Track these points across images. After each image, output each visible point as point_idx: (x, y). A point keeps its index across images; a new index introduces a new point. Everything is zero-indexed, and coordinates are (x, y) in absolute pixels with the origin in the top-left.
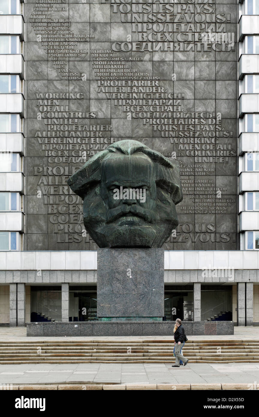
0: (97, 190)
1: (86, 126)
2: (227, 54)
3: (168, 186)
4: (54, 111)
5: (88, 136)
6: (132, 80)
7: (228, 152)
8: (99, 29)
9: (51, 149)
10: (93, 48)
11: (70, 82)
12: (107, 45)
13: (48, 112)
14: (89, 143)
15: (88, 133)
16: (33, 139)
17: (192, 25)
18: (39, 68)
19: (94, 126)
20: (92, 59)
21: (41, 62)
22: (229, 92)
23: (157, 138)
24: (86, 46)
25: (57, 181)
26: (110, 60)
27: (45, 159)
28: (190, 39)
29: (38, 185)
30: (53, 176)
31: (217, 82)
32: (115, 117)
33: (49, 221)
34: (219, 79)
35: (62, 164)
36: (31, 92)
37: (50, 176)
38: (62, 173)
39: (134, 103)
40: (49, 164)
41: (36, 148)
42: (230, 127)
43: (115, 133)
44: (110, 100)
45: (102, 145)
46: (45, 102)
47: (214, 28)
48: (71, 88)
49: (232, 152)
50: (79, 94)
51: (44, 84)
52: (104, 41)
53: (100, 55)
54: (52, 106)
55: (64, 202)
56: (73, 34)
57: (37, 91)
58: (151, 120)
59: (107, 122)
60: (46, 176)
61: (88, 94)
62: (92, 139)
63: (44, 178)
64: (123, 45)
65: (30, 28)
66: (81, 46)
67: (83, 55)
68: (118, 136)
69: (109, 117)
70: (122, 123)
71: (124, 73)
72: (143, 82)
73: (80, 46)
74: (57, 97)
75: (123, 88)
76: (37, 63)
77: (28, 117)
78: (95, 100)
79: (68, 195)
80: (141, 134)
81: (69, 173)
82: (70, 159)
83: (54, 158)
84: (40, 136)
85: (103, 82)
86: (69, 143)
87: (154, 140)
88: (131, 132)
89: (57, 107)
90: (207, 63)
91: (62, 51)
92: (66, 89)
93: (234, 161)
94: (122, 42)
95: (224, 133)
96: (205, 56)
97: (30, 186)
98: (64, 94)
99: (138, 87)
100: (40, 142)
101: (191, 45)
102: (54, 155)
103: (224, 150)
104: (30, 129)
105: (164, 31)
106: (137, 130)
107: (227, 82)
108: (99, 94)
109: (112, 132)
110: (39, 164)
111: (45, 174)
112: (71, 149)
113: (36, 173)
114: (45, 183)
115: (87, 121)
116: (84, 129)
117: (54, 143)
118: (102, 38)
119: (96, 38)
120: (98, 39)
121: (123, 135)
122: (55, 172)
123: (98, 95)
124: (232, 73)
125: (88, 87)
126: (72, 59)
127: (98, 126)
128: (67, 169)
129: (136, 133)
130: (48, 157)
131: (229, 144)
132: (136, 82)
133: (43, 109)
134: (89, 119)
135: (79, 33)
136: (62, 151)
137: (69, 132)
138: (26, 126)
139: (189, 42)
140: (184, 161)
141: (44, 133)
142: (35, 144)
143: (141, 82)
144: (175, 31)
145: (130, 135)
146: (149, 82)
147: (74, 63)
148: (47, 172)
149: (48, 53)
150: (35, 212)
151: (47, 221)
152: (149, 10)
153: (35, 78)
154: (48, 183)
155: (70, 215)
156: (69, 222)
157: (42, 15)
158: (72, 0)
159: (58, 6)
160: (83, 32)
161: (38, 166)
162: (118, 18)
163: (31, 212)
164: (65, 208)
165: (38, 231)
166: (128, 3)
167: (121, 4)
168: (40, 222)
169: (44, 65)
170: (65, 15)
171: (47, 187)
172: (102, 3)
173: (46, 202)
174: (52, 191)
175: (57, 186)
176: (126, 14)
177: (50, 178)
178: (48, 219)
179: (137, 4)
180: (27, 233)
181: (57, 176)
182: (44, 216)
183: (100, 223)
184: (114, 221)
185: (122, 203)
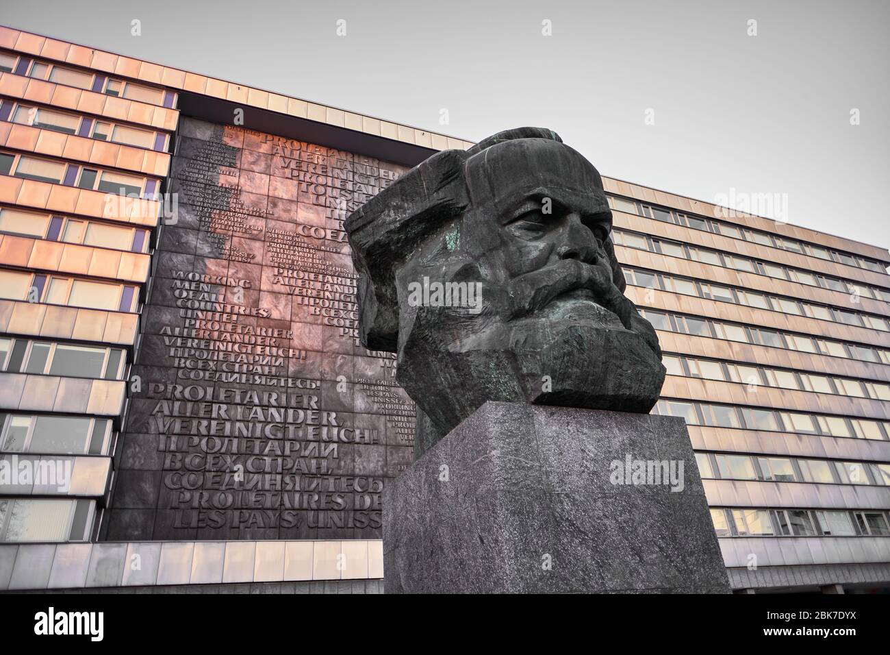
0: (451, 237)
1: (251, 328)
4: (200, 298)
5: (253, 342)
6: (324, 275)
8: (280, 205)
9: (186, 355)
10: (270, 226)
11: (231, 263)
12: (290, 225)
13: (189, 299)
14: (252, 353)
15: (253, 338)
16: (155, 337)
18: (184, 238)
19: (264, 330)
20: (266, 239)
21: (188, 230)
23: (360, 357)
24: (261, 222)
25: (189, 410)
26: (294, 244)
27: (172, 372)
29: (151, 415)
30: (184, 401)
32: (298, 320)
33: (162, 484)
35: (202, 383)
36: (163, 267)
37: (178, 400)
38: (200, 397)
39: (327, 305)
40: (178, 381)
41: (157, 351)
43: (296, 342)
44: (290, 296)
45: (274, 358)
46: (187, 285)
48: (231, 271)
50: (243, 281)
51: (187, 259)
52: (287, 220)
53: (280, 236)
54: (197, 291)
55: (198, 448)
56: (242, 205)
57: (174, 268)
58: (351, 330)
59: (284, 326)
60: (170, 399)
61: (257, 283)
62: (259, 349)
63: (165, 405)
64: (313, 229)
66: (252, 221)
67: (255, 232)
68: (300, 348)
69: (288, 318)
70: (307, 330)
71: (313, 264)
72: (340, 279)
73: (250, 220)
74: (207, 280)
75: (312, 283)
76: (182, 231)
77: (154, 302)
78: (266, 293)
79: (206, 436)
80: (336, 349)
81: (213, 399)
82: (218, 375)
83: (189, 370)
84: (169, 333)
85: (281, 271)
86: (219, 350)
87: (355, 359)
88: (320, 344)
89: (206, 295)
91: (223, 221)
92: (223, 273)
94: (312, 226)
97: (135, 416)
98: (220, 278)
99: (332, 285)
100: (167, 343)
102: (190, 367)
104: (152, 320)
106: (330, 342)
108: (274, 285)
109: (291, 341)
110: (160, 380)
111: (169, 396)
112: (222, 359)
114: (167, 412)
115: (253, 320)
116: (246, 331)
117: (192, 347)
118: (285, 216)
119: (276, 215)
120: (277, 217)
121: (308, 347)
122: (187, 394)
123: (272, 287)
125: (258, 274)
126: (237, 234)
127: (270, 331)
128: (210, 391)
129: (329, 346)
130: (179, 368)
132: (330, 277)
133: (181, 294)
134: (256, 318)
135: (250, 205)
136: (206, 361)
137: (221, 333)
138: (145, 315)
140: (401, 394)
141: (177, 330)
142: (157, 346)
143: (338, 279)
145: (320, 348)
146: (349, 280)
147: (240, 240)
148: (173, 393)
149: (201, 221)
150: (137, 465)
151: (159, 485)
152: (349, 197)
153: (174, 249)
154: (171, 412)
155: (207, 473)
156: (202, 487)
157: (199, 174)
158: (246, 166)
159: (224, 168)
160: (257, 205)
161: (157, 382)
162: (308, 198)
163: (129, 465)
164: (197, 460)
165: (137, 504)
166: (322, 185)
167: (312, 183)
168: (143, 484)
169: (192, 235)
170: (234, 180)
171: (167, 419)
172: (287, 178)
173: (162, 447)
174: (177, 427)
175: (188, 420)
176: (318, 195)
177: (177, 404)
178: (162, 479)
179: (334, 187)
180: (112, 507)
181: (192, 401)
182: (154, 473)
183: (480, 321)
184: (536, 311)
185: (555, 258)
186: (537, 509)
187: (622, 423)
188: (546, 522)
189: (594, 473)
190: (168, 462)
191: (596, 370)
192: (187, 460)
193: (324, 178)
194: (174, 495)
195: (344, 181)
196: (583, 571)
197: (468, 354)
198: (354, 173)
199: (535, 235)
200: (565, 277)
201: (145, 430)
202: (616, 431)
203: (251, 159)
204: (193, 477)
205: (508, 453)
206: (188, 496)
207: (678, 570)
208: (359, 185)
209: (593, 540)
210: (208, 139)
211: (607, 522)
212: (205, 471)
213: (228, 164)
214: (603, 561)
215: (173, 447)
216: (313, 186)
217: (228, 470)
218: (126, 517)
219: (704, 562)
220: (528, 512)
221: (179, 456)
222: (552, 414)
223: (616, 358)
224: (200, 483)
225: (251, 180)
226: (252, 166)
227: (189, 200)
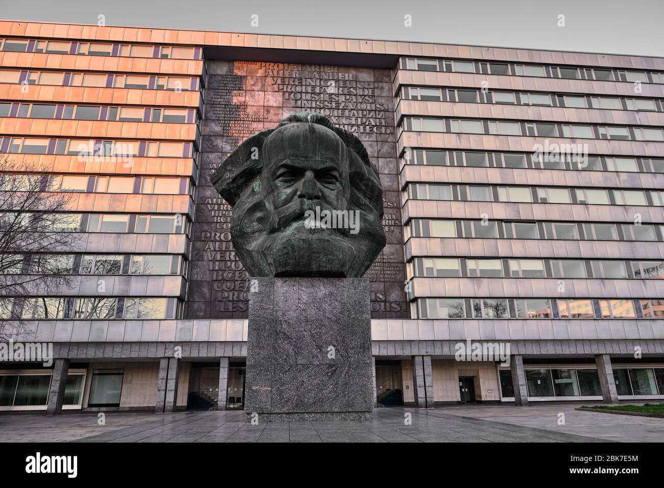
0: (256, 185)
2: (387, 136)
3: (366, 185)
7: (393, 221)
8: (272, 111)
9: (221, 215)
10: (265, 127)
16: (203, 206)
17: (355, 112)
18: (215, 142)
21: (217, 137)
22: (390, 168)
24: (260, 125)
25: (224, 247)
27: (213, 225)
28: (353, 122)
29: (204, 251)
30: (221, 241)
31: (379, 159)
33: (213, 288)
34: (381, 156)
36: (204, 163)
37: (218, 241)
40: (217, 230)
41: (205, 214)
42: (394, 199)
47: (374, 115)
49: (397, 222)
51: (218, 156)
52: (276, 121)
55: (230, 268)
56: (248, 115)
57: (210, 162)
60: (214, 241)
63: (211, 244)
65: (209, 109)
66: (255, 125)
76: (213, 138)
77: (200, 185)
79: (234, 261)
83: (223, 224)
84: (210, 202)
90: (370, 142)
91: (237, 128)
93: (400, 231)
95: (389, 204)
96: (368, 137)
97: (196, 252)
100: (210, 209)
101: (354, 128)
102: (223, 221)
103: (389, 220)
104: (201, 196)
105: (331, 115)
107: (388, 159)
110: (208, 230)
111: (213, 239)
113: (203, 238)
114: (212, 249)
117: (224, 210)
118: (274, 118)
119: (269, 119)
120: (271, 120)
122: (222, 238)
124: (392, 152)
126: (245, 135)
130: (217, 223)
131: (394, 214)
135: (253, 114)
138: (197, 193)
139: (353, 125)
141: (215, 200)
142: (204, 210)
144: (340, 115)
148: (215, 237)
149: (224, 130)
150: (199, 279)
151: (211, 289)
152: (317, 98)
153: (209, 150)
154: (215, 249)
155: (236, 282)
156: (234, 290)
157: (221, 98)
158: (249, 88)
159: (236, 92)
160: (257, 113)
161: (206, 231)
162: (290, 103)
163: (195, 278)
164: (230, 275)
165: (201, 299)
166: (299, 93)
167: (292, 92)
168: (203, 289)
169: (219, 140)
170: (242, 99)
171: (213, 253)
172: (275, 91)
173: (211, 268)
174: (218, 257)
175: (224, 252)
176: (296, 100)
177: (217, 244)
178: (212, 286)
179: (307, 93)
180: (188, 301)
181: (225, 241)
182: (208, 282)
183: (257, 234)
184: (282, 229)
185: (296, 197)
186: (267, 327)
187: (327, 283)
188: (271, 334)
189: (304, 310)
190: (215, 276)
191: (304, 260)
192: (225, 275)
193: (300, 87)
194: (219, 294)
195: (314, 87)
196: (286, 355)
197: (252, 251)
198: (320, 80)
199: (289, 184)
200: (295, 210)
201: (202, 259)
202: (322, 288)
203: (252, 82)
204: (228, 284)
205: (257, 302)
206: (226, 294)
207: (342, 356)
208: (324, 88)
209: (295, 342)
210: (225, 74)
211: (305, 333)
212: (235, 281)
213: (238, 89)
214: (298, 352)
215: (217, 268)
216: (292, 95)
217: (247, 280)
218: (196, 306)
219: (359, 352)
220: (262, 329)
221: (220, 273)
222: (286, 281)
223: (316, 253)
224: (232, 287)
225: (253, 97)
226: (253, 87)
227: (216, 117)
